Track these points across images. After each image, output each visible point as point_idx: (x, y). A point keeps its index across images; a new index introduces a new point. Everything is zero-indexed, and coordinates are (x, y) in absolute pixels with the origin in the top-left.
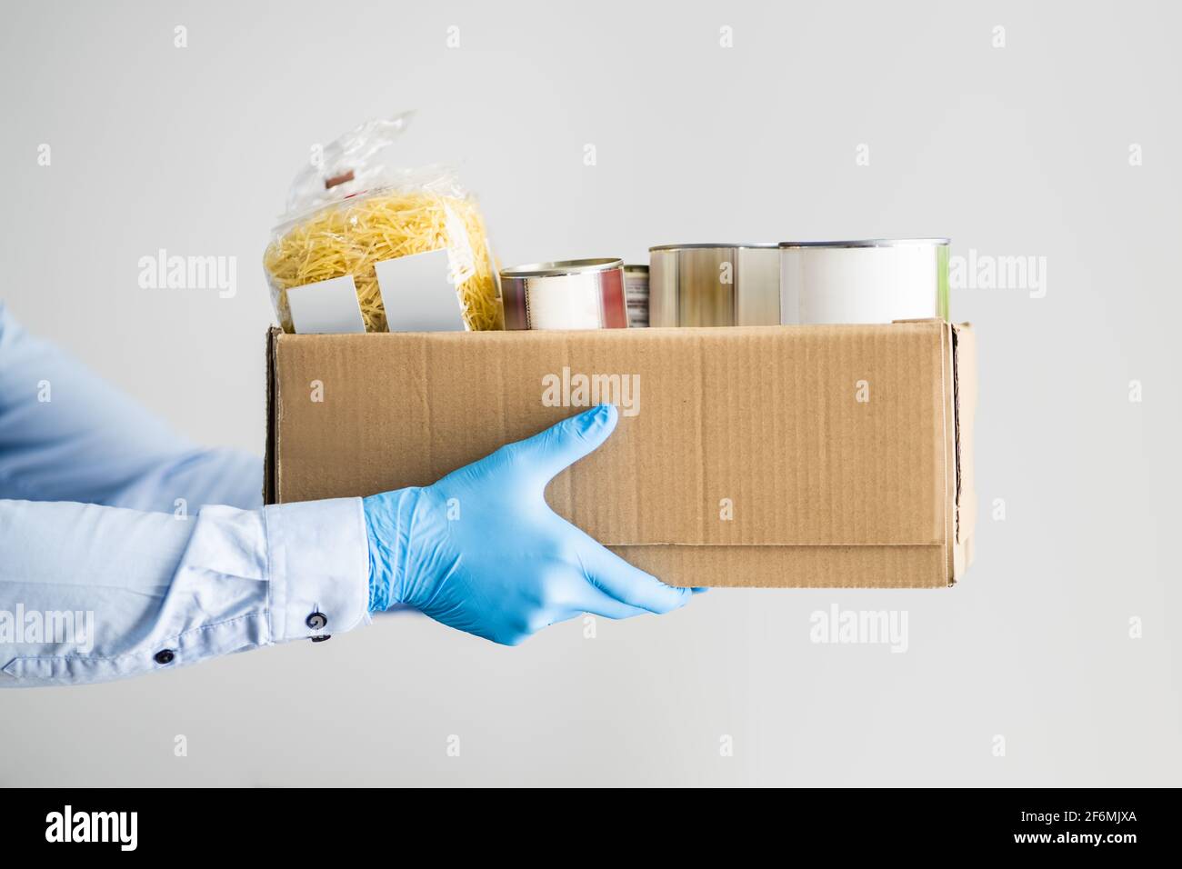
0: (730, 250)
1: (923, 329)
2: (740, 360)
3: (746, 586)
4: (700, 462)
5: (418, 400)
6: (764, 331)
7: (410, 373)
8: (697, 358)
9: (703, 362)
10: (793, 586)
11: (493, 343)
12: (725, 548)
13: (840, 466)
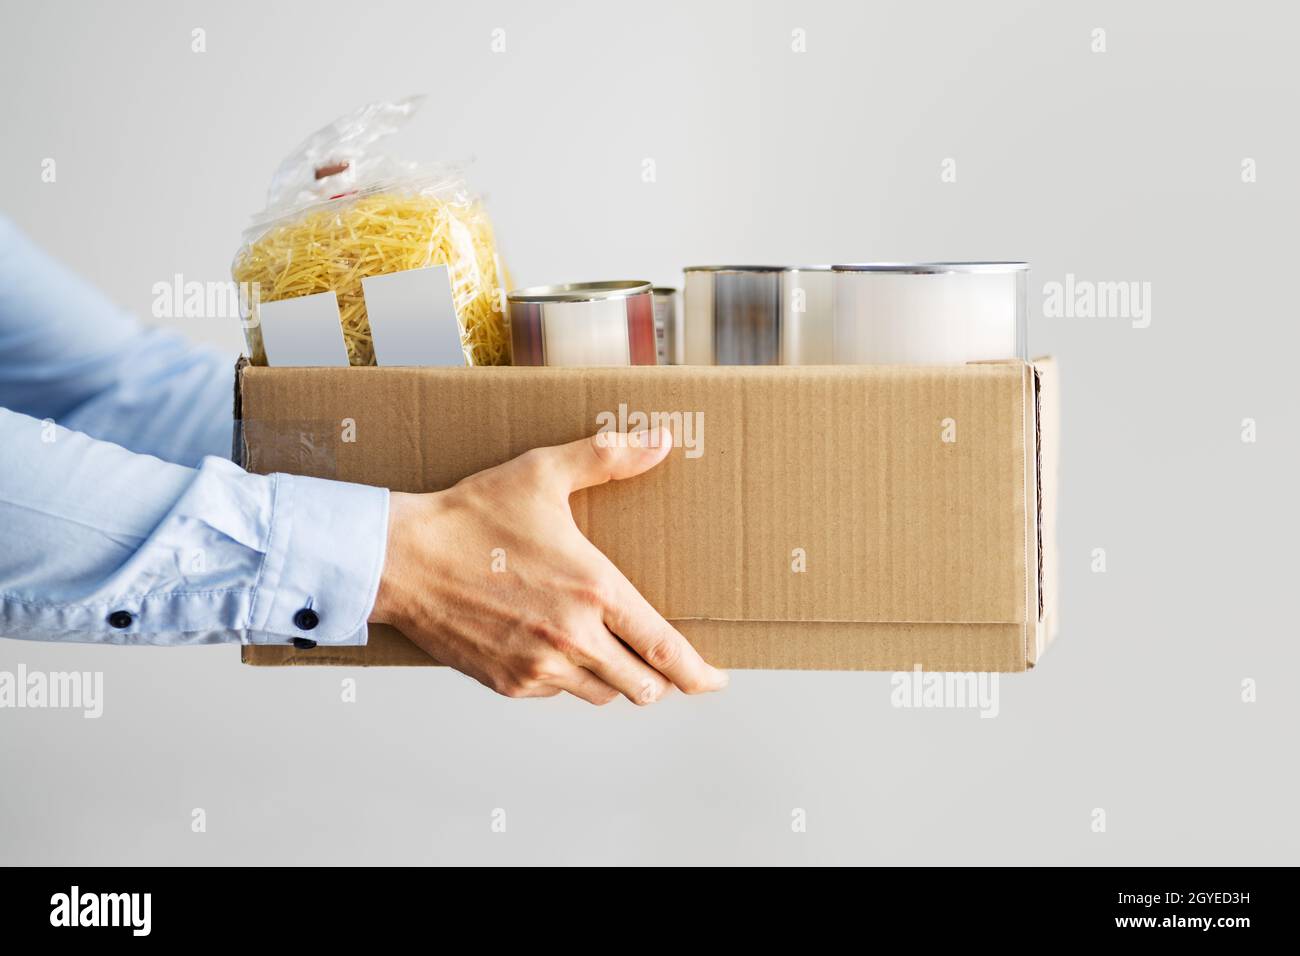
0: (773, 275)
1: (1001, 372)
2: (788, 405)
3: (791, 668)
4: (740, 523)
5: (409, 446)
6: (816, 371)
7: (399, 414)
8: (737, 402)
9: (745, 407)
10: (847, 669)
11: (498, 382)
12: (767, 624)
13: (903, 530)
